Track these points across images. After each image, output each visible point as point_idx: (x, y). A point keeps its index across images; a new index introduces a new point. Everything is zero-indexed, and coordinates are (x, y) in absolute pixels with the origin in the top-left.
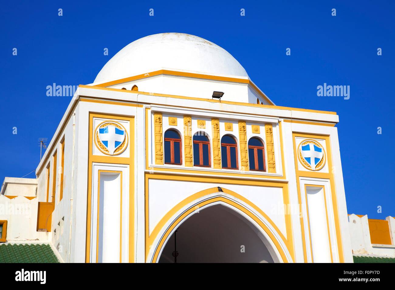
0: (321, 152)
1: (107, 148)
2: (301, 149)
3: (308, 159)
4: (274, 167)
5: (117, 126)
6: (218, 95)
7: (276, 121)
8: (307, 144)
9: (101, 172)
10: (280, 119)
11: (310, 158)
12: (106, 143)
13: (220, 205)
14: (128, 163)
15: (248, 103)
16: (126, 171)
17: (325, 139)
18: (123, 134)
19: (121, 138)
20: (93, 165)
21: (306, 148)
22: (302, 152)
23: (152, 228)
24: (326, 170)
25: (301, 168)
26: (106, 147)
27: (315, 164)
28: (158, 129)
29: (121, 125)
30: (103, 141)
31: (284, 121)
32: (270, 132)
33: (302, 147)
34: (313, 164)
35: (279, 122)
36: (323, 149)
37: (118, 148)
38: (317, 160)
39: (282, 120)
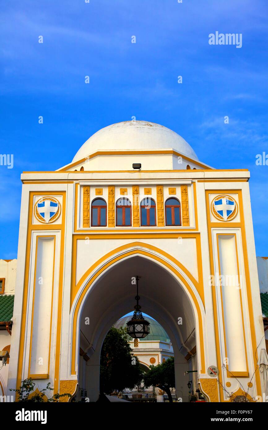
0: (233, 204)
1: (45, 218)
2: (214, 204)
3: (221, 212)
4: (187, 221)
5: (53, 200)
6: (137, 166)
7: (190, 182)
8: (220, 199)
9: (38, 237)
10: (194, 180)
11: (222, 211)
12: (43, 214)
13: (138, 257)
14: (61, 228)
15: (172, 169)
16: (58, 235)
17: (238, 193)
18: (57, 206)
19: (55, 209)
20: (32, 232)
21: (219, 203)
22: (214, 207)
23: (78, 278)
24: (237, 220)
25: (214, 220)
26: (43, 218)
27: (227, 216)
28: (86, 199)
29: (56, 199)
30: (40, 213)
31: (198, 181)
32: (185, 192)
33: (215, 202)
34: (225, 216)
35: (192, 182)
36: (235, 202)
37: (52, 217)
38: (229, 212)
39: (196, 181)
